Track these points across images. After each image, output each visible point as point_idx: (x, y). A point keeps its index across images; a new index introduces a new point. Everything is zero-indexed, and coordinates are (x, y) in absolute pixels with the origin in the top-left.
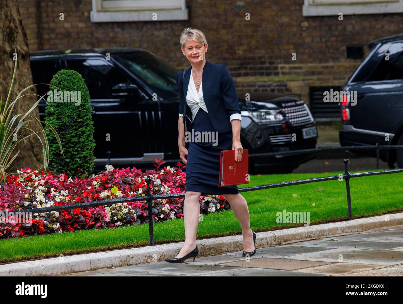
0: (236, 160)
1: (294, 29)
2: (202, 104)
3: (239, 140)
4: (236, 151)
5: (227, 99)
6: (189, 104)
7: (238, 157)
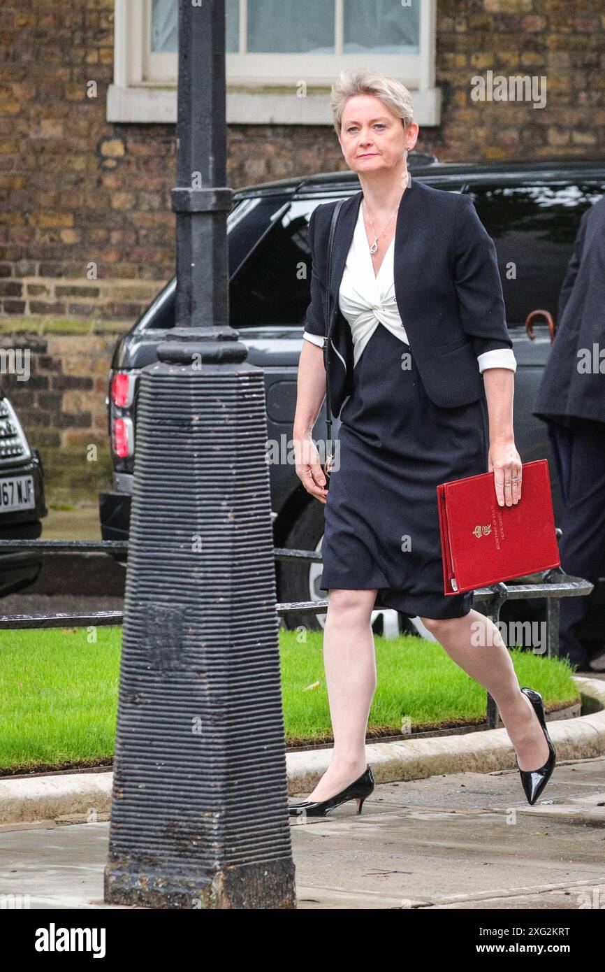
0: (501, 504)
1: (79, 164)
2: (387, 312)
3: (511, 438)
4: (498, 478)
5: (474, 304)
6: (345, 310)
7: (507, 492)
